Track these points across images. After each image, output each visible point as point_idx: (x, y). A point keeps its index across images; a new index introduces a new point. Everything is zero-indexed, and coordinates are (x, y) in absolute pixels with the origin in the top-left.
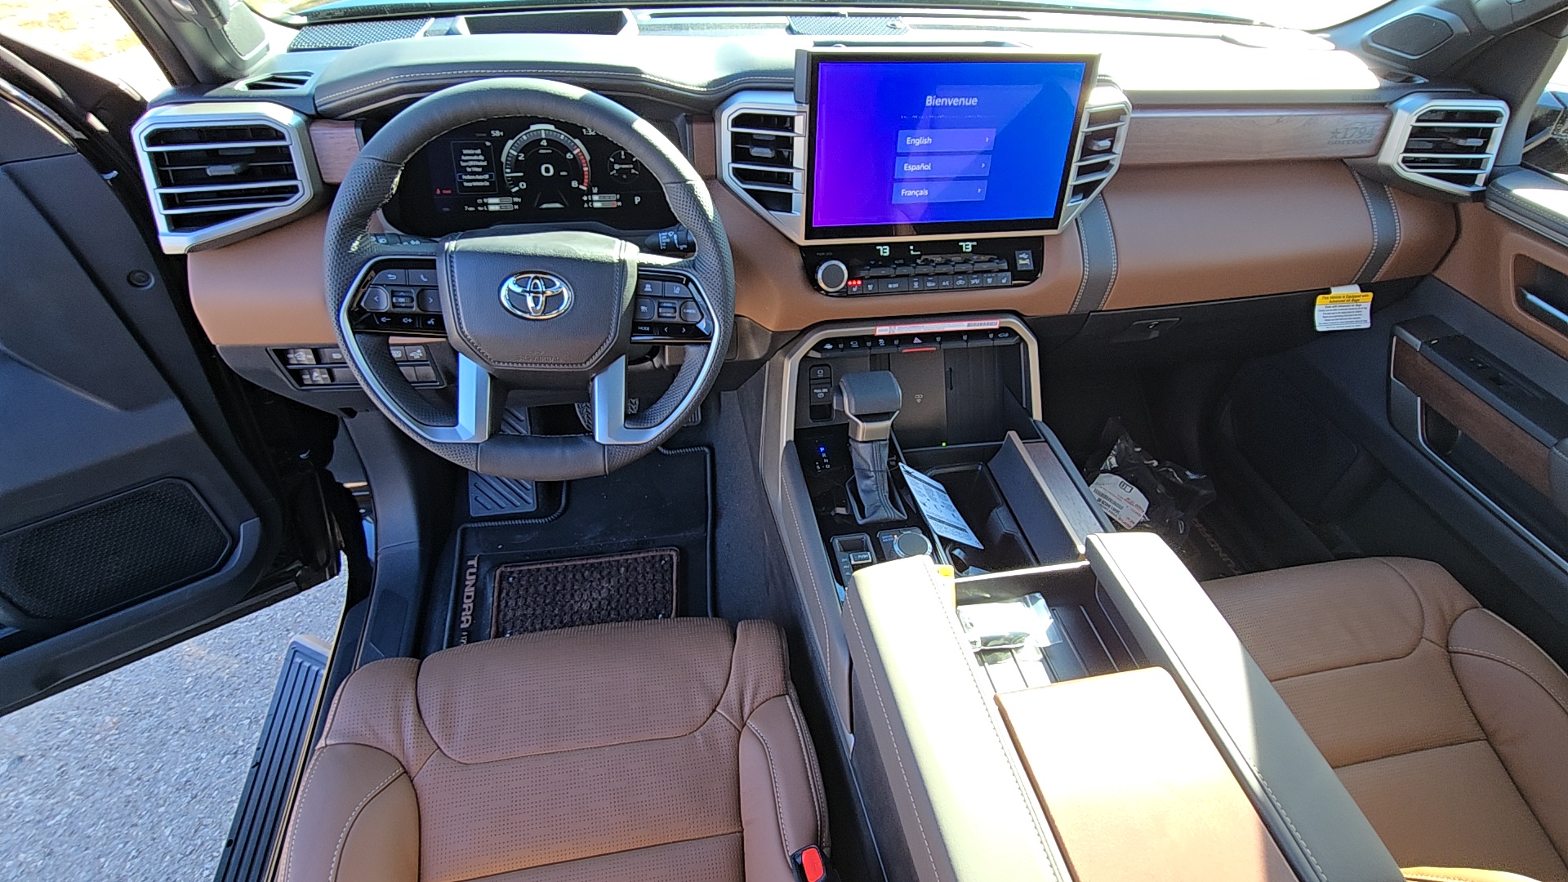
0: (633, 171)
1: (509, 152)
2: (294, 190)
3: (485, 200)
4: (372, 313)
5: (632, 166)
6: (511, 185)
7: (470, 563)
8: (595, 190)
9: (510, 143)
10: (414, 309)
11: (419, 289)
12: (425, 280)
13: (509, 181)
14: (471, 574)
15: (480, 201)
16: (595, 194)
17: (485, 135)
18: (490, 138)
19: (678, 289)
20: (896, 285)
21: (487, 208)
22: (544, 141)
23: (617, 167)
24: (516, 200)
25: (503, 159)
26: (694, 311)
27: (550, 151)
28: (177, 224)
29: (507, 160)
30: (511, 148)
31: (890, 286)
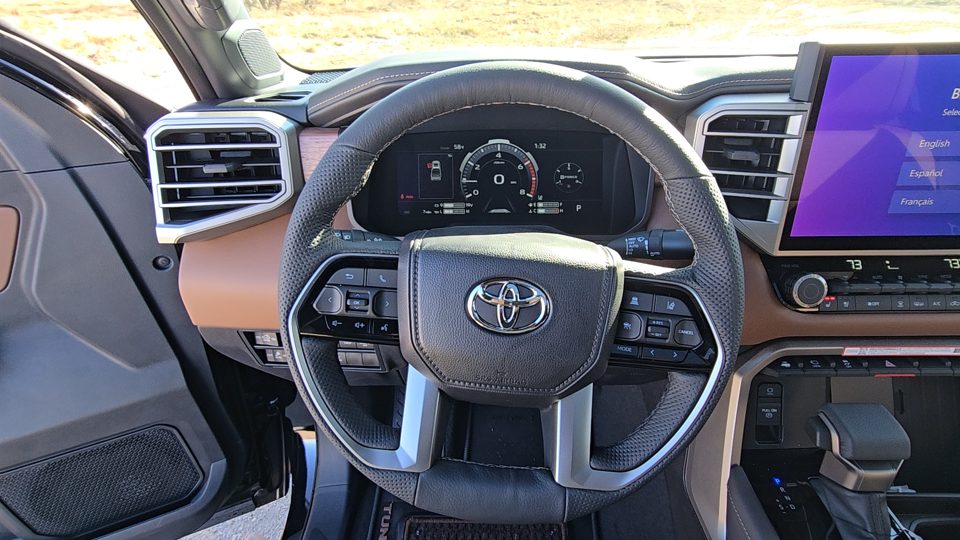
0: (577, 181)
1: (467, 163)
2: (277, 189)
3: (441, 205)
4: (324, 315)
5: (576, 177)
6: (465, 192)
7: (385, 509)
8: (540, 198)
9: (470, 155)
10: (368, 313)
11: (376, 291)
12: (384, 281)
13: (464, 188)
14: (385, 521)
15: (436, 206)
16: (540, 201)
17: (448, 148)
18: (452, 151)
19: (673, 305)
20: (876, 304)
21: (442, 212)
22: (499, 154)
23: (562, 177)
24: (468, 205)
25: (461, 169)
26: (691, 333)
27: (504, 163)
28: (174, 217)
29: (464, 170)
30: (469, 160)
31: (870, 304)
